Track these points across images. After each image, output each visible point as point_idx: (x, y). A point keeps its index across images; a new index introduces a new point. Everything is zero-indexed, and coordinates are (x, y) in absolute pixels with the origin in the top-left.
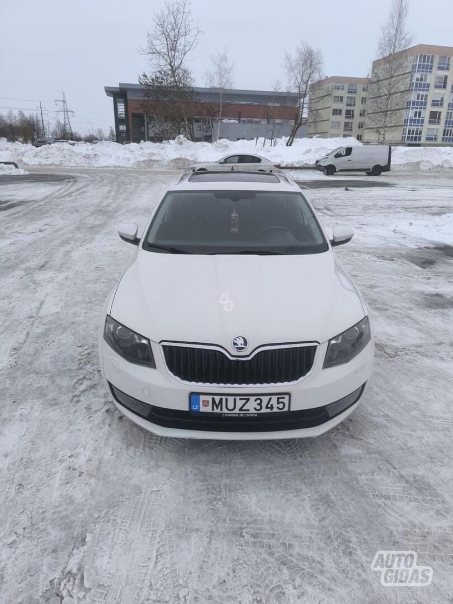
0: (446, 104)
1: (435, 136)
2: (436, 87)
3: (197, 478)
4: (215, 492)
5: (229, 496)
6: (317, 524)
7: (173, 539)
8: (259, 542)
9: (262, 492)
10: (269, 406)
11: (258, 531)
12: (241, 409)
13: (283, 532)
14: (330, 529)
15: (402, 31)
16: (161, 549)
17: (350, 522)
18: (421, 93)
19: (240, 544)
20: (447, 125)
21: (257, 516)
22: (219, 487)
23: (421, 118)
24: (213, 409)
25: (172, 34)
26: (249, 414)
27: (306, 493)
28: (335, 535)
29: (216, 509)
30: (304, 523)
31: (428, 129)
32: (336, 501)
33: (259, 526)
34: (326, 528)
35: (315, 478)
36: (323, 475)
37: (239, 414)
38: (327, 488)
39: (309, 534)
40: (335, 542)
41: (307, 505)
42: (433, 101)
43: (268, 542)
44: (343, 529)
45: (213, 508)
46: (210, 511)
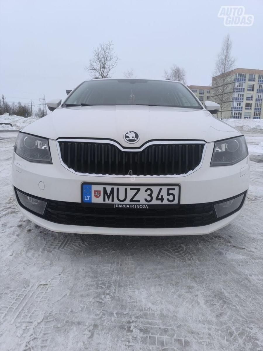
0: (254, 99)
1: (249, 116)
2: (248, 90)
3: (87, 274)
4: (104, 287)
5: (118, 291)
6: (214, 320)
7: (50, 332)
8: (149, 337)
9: (153, 288)
10: (160, 197)
11: (149, 326)
12: (131, 200)
13: (177, 327)
14: (230, 325)
15: (229, 57)
16: (32, 343)
17: (250, 318)
18: (240, 93)
19: (127, 340)
20: (256, 110)
21: (147, 310)
22: (109, 282)
23: (241, 107)
24: (104, 200)
25: (103, 60)
26: (140, 205)
27: (198, 290)
28: (237, 331)
29: (103, 302)
30: (200, 318)
31: (245, 112)
32: (230, 297)
33: (150, 321)
34: (225, 323)
35: (205, 277)
36: (213, 275)
37: (129, 205)
38: (219, 286)
39: (207, 331)
40: (239, 339)
41: (201, 300)
42: (247, 97)
43: (160, 337)
44: (246, 325)
45: (101, 301)
46: (97, 304)
